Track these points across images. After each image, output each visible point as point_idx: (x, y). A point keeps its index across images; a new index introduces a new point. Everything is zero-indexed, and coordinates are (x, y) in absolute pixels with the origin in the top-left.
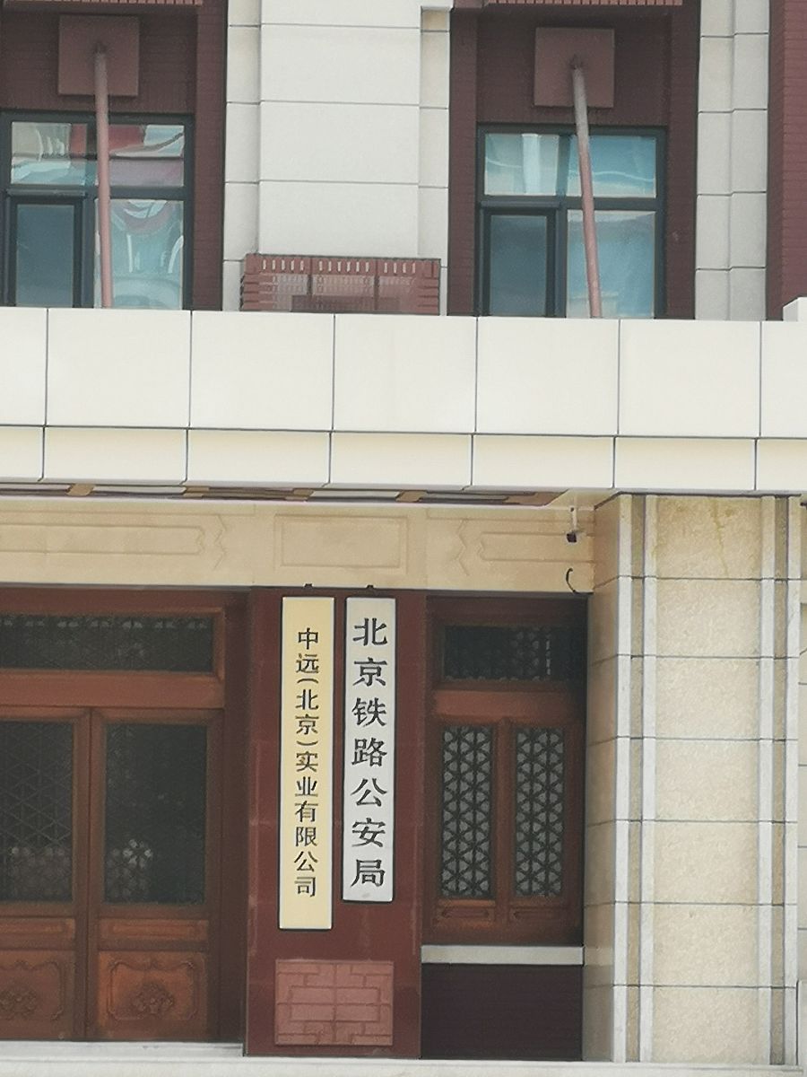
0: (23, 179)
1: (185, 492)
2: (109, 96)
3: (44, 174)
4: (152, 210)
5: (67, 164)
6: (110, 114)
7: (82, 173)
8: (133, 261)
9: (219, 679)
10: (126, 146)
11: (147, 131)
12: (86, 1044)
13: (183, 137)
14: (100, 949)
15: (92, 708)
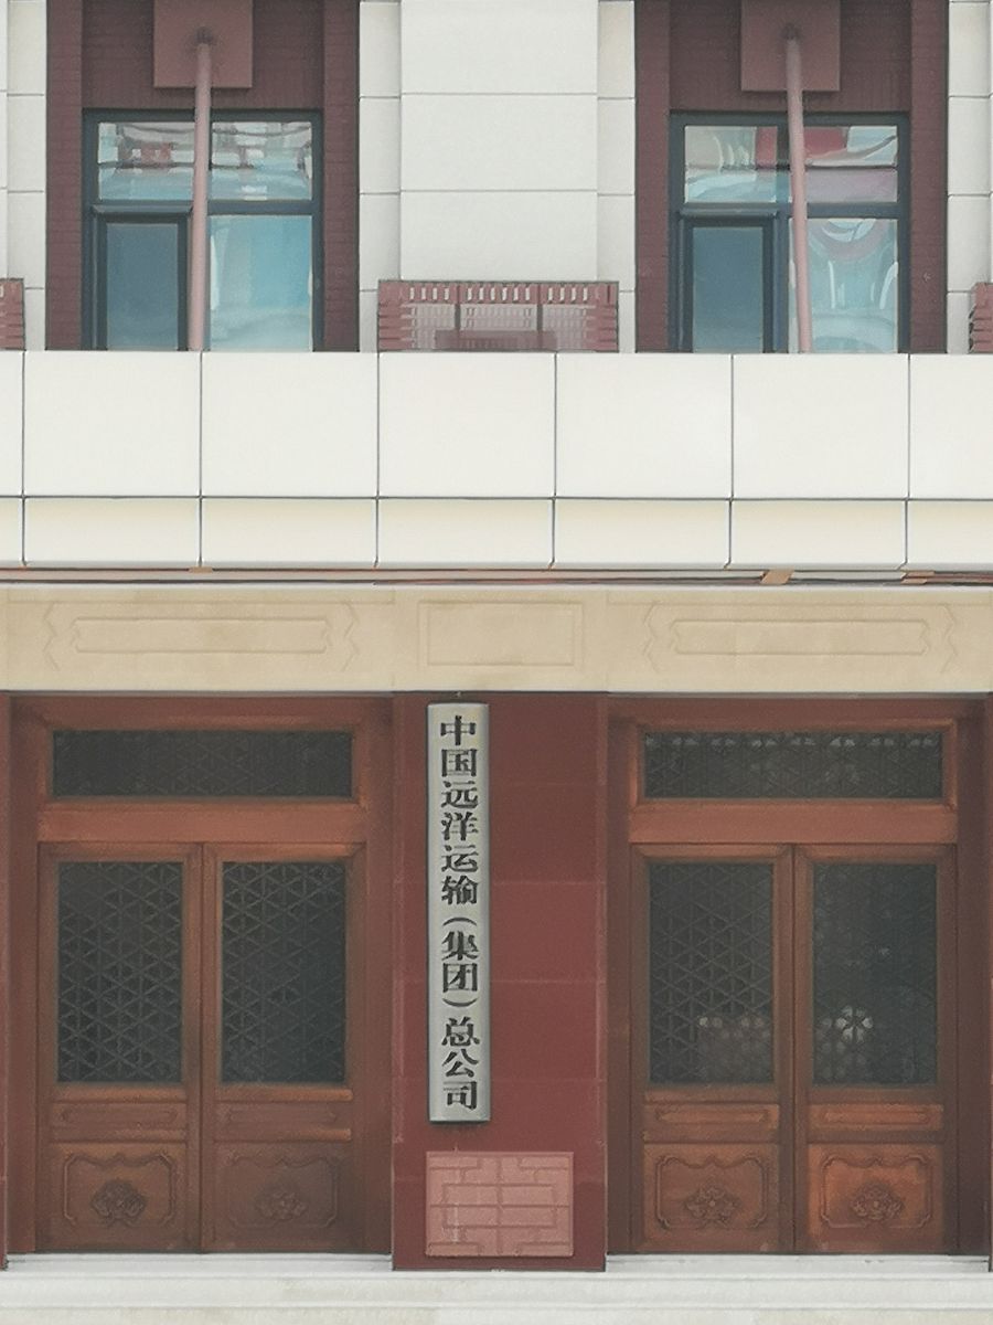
0: (698, 197)
1: (904, 578)
2: (804, 92)
3: (725, 190)
4: (858, 232)
5: (753, 177)
6: (806, 114)
7: (771, 187)
8: (836, 294)
9: (951, 806)
10: (826, 151)
11: (851, 136)
12: (796, 1257)
13: (895, 141)
14: (808, 1142)
15: (794, 845)
